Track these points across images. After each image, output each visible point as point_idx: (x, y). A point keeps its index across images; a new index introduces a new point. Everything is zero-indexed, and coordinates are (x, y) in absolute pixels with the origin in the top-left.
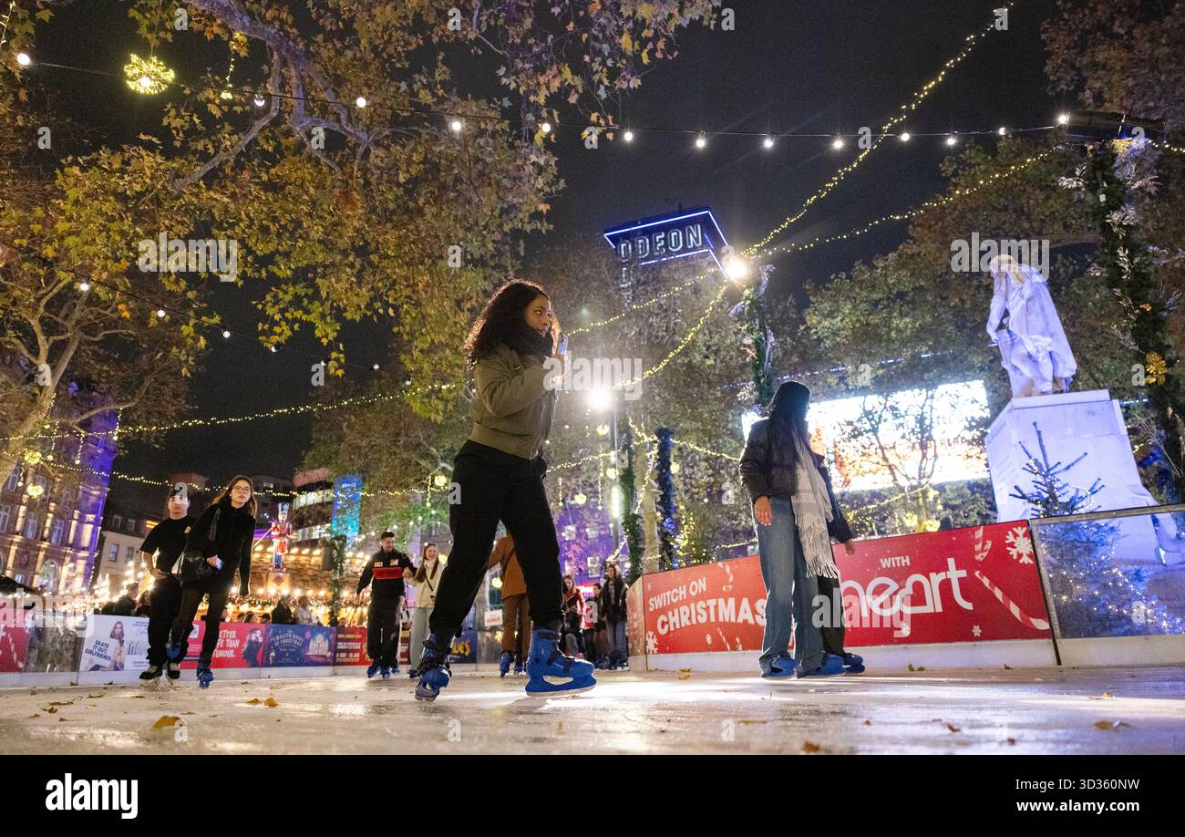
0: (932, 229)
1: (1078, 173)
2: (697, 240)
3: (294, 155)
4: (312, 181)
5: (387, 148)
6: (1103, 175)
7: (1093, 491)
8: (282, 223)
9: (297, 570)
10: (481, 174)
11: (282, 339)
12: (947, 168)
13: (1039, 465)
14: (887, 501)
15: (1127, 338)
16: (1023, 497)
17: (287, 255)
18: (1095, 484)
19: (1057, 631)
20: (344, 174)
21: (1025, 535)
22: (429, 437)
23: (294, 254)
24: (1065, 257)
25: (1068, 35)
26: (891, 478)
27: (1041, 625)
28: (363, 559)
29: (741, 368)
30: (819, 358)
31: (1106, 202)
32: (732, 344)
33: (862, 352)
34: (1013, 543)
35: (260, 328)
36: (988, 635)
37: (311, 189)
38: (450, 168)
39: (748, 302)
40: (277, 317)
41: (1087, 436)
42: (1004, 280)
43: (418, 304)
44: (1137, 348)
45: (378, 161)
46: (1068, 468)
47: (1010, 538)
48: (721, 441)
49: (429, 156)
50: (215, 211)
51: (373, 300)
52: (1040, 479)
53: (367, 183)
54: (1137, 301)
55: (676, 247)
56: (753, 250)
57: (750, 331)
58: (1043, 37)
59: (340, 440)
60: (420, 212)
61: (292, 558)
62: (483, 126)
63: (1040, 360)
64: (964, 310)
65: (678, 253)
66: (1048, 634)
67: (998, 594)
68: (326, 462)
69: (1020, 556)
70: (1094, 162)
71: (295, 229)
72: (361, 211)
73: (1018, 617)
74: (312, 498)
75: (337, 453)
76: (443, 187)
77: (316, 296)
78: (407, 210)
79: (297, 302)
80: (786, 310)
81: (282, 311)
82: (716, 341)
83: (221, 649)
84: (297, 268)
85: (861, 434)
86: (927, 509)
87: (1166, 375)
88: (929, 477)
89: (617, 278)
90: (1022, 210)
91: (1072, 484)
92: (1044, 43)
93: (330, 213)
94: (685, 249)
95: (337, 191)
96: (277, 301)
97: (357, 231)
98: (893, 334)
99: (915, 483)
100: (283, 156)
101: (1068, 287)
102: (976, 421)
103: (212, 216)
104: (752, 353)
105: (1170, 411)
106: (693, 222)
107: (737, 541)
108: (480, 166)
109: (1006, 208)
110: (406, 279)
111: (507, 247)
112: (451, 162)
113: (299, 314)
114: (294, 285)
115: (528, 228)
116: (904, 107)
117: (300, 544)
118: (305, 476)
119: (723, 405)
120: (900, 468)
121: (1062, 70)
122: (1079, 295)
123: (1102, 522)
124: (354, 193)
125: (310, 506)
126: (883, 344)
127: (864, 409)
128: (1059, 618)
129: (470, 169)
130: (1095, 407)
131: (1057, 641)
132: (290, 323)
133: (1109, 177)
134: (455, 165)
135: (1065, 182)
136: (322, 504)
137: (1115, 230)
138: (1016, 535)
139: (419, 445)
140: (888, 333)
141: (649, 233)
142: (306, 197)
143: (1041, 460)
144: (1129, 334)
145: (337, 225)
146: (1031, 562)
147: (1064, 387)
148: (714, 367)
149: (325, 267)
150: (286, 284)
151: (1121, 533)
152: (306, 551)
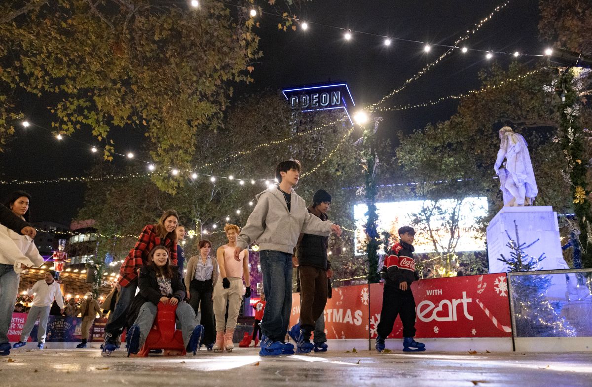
0: (470, 109)
1: (553, 84)
2: (337, 100)
3: (83, 13)
4: (94, 32)
5: (147, 17)
6: (566, 86)
7: (540, 260)
8: (72, 58)
9: (70, 282)
10: (208, 42)
11: (68, 133)
12: (482, 75)
13: (515, 244)
14: (431, 259)
15: (568, 178)
16: (504, 260)
17: (74, 79)
18: (542, 256)
19: (515, 333)
20: (116, 30)
21: (504, 281)
22: (163, 204)
23: (78, 79)
24: (537, 133)
25: (553, 9)
26: (434, 247)
27: (508, 329)
28: (115, 277)
29: (356, 178)
30: (401, 177)
31: (566, 101)
32: (353, 164)
33: (426, 175)
34: (497, 285)
35: (53, 126)
36: (479, 335)
37: (93, 38)
38: (188, 36)
39: (366, 138)
40: (65, 119)
41: (538, 230)
42: (506, 141)
43: (161, 121)
44: (572, 183)
45: (140, 25)
46: (529, 246)
47: (497, 282)
48: (341, 219)
49: (175, 26)
50: (23, 44)
51: (133, 114)
52: (514, 251)
53: (133, 38)
54: (575, 157)
55: (325, 103)
56: (372, 108)
57: (365, 155)
58: (540, 7)
59: (104, 202)
60: (167, 62)
61: (67, 274)
62: (212, 11)
63: (520, 187)
64: (482, 156)
65: (326, 107)
66: (511, 335)
67: (487, 312)
68: (94, 216)
69: (501, 292)
70: (562, 78)
71: (80, 63)
72: (127, 56)
73: (496, 325)
74: (82, 238)
75: (101, 210)
76: (184, 48)
77: (93, 107)
78: (158, 59)
79: (80, 110)
80: (385, 147)
81: (69, 115)
82: (344, 161)
83: (13, 329)
84: (81, 89)
85: (420, 221)
86: (451, 266)
87: (584, 199)
88: (454, 247)
89: (288, 118)
90: (518, 104)
91: (530, 255)
92: (540, 11)
93: (106, 55)
94: (330, 105)
95: (111, 41)
96: (65, 108)
97: (124, 68)
98: (443, 167)
99: (446, 251)
100: (74, 13)
101: (536, 150)
102: (482, 219)
103: (21, 46)
104: (365, 167)
105: (584, 219)
106: (336, 89)
107: (345, 278)
108: (208, 37)
109: (509, 102)
110: (155, 104)
111: (222, 91)
112: (190, 32)
113: (80, 118)
114: (78, 99)
115: (237, 79)
116: (468, 31)
117: (73, 267)
118: (78, 223)
119: (344, 199)
120: (439, 242)
121: (547, 28)
122: (541, 154)
123: (543, 276)
124: (123, 44)
125: (81, 243)
126: (438, 172)
127: (423, 207)
128: (517, 326)
129: (202, 37)
130: (545, 215)
131: (515, 338)
132: (75, 124)
133: (568, 88)
134: (192, 34)
135: (546, 88)
136: (89, 242)
137: (568, 117)
138: (500, 281)
139: (156, 209)
140: (441, 166)
141: (309, 93)
142: (89, 42)
143: (516, 241)
144: (569, 176)
145: (110, 63)
146: (506, 296)
147: (530, 203)
148: (341, 176)
149: (100, 90)
150: (73, 98)
151: (552, 283)
152: (76, 271)
